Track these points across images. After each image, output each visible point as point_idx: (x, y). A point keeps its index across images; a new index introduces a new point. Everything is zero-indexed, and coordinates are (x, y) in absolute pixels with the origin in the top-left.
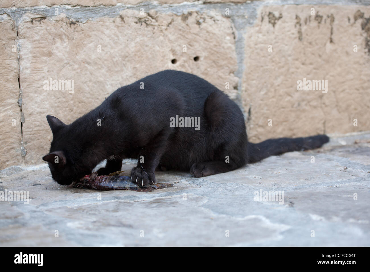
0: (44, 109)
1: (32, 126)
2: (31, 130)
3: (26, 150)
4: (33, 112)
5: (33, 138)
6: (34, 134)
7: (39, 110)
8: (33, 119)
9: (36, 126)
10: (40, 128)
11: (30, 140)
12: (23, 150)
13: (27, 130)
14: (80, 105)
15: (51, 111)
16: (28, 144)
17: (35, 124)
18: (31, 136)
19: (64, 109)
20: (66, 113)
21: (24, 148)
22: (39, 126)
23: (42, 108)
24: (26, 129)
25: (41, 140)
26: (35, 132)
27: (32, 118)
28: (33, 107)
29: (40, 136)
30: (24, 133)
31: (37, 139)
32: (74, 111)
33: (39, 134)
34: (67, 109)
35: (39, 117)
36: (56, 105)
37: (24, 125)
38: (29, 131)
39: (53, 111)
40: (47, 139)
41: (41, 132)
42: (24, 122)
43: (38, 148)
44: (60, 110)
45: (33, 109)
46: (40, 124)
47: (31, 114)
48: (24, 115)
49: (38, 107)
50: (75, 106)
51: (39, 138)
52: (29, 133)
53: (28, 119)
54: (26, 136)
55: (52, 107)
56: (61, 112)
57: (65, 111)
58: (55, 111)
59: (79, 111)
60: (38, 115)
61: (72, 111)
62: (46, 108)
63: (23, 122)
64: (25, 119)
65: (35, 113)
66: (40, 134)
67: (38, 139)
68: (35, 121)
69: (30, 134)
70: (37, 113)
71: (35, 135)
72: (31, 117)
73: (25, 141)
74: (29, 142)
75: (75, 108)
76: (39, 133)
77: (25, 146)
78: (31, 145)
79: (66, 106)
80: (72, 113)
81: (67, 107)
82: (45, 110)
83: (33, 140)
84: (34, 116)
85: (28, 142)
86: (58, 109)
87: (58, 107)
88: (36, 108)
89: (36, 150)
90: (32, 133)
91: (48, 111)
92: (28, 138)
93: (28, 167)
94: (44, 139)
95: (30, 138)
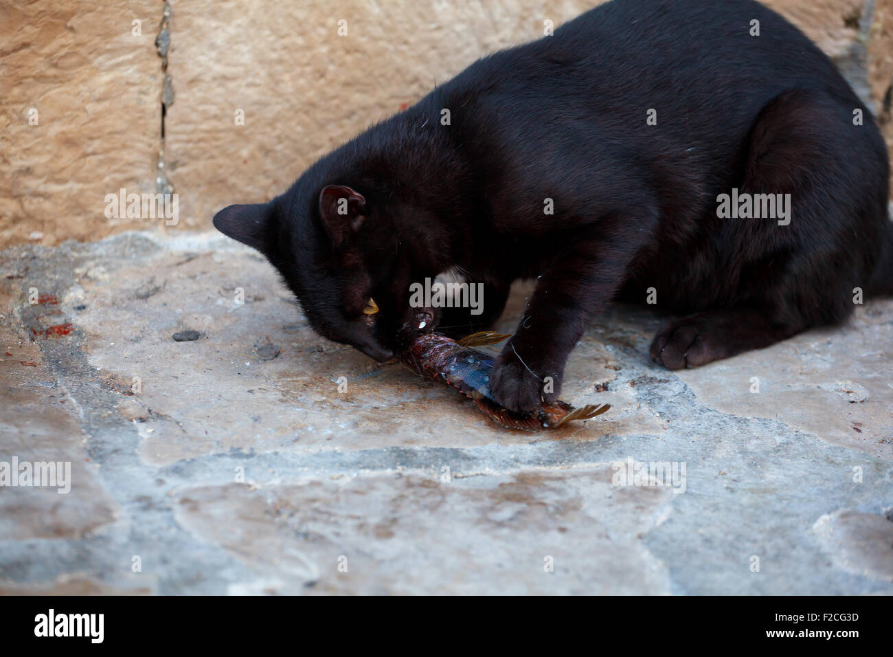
0: (235, 65)
1: (194, 117)
2: (190, 127)
3: (172, 185)
4: (200, 74)
5: (195, 152)
6: (200, 140)
7: (219, 69)
8: (200, 95)
9: (207, 117)
10: (220, 125)
11: (184, 159)
12: (163, 186)
13: (178, 128)
14: (349, 58)
15: (257, 74)
16: (180, 170)
17: (204, 112)
18: (190, 145)
19: (298, 70)
20: (302, 82)
21: (165, 182)
22: (215, 117)
23: (228, 65)
24: (176, 124)
25: (221, 161)
26: (202, 135)
27: (197, 92)
28: (202, 59)
29: (217, 147)
30: (169, 138)
31: (206, 156)
32: (329, 76)
33: (214, 143)
34: (308, 69)
35: (220, 90)
36: (274, 56)
37: (169, 111)
38: (184, 133)
39: (263, 73)
40: (240, 157)
41: (222, 135)
42: (172, 104)
43: (210, 183)
44: (287, 71)
45: (200, 66)
46: (218, 112)
47: (193, 82)
48: (174, 82)
49: (218, 61)
50: (332, 61)
51: (215, 152)
52: (184, 137)
53: (184, 96)
54: (175, 147)
55: (261, 62)
56: (287, 77)
57: (302, 75)
58: (271, 75)
59: (343, 78)
60: (214, 85)
61: (323, 76)
62: (242, 65)
63: (169, 102)
64: (173, 94)
65: (207, 78)
66: (219, 143)
67: (212, 157)
68: (204, 101)
69: (188, 141)
70: (214, 79)
71: (202, 145)
72: (195, 90)
73: (171, 160)
74: (183, 165)
75: (331, 68)
76: (216, 139)
77: (170, 174)
78: (188, 174)
79: (305, 61)
80: (322, 81)
81: (308, 64)
82: (241, 70)
83: (196, 158)
84: (203, 86)
85: (179, 163)
86: (279, 68)
87: (280, 61)
88: (211, 64)
89: (203, 189)
90: (195, 137)
91: (247, 73)
92: (180, 152)
93: (175, 236)
94: (229, 156)
95: (186, 153)
